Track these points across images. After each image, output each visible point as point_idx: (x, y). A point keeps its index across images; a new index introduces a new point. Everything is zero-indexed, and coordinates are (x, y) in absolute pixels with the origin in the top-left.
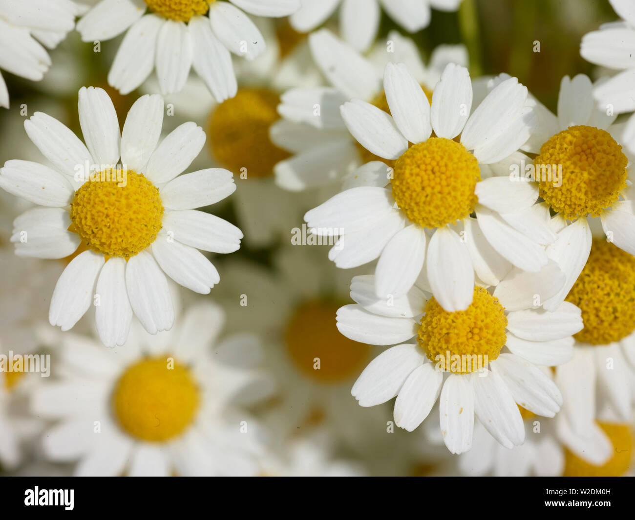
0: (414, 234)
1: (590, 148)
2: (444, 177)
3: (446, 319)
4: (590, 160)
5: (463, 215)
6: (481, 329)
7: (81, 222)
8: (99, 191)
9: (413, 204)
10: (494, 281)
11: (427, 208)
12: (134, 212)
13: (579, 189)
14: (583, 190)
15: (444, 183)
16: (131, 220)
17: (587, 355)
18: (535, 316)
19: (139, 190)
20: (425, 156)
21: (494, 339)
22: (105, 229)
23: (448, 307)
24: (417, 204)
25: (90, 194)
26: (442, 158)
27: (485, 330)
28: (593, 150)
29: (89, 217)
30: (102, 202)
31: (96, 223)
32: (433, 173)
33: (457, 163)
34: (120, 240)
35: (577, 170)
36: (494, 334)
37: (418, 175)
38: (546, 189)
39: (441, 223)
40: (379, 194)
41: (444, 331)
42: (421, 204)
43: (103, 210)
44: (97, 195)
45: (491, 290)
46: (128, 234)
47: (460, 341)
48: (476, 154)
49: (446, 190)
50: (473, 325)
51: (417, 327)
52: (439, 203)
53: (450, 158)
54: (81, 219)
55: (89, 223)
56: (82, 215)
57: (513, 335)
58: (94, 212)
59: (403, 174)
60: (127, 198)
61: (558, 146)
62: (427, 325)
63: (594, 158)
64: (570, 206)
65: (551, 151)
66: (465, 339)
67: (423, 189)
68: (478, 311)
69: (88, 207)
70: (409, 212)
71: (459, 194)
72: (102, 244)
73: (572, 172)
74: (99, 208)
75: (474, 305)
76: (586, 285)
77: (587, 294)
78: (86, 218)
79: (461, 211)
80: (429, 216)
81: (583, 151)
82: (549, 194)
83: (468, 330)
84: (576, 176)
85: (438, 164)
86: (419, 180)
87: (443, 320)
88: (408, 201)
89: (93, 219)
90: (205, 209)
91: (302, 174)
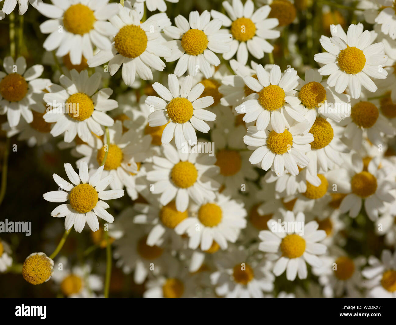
0: (267, 112)
1: (316, 87)
2: (275, 95)
3: (276, 137)
4: (316, 90)
5: (281, 106)
6: (286, 140)
7: (171, 113)
8: (176, 103)
9: (266, 103)
10: (289, 127)
11: (271, 104)
12: (187, 109)
13: (313, 99)
14: (314, 99)
15: (275, 97)
16: (186, 111)
17: (314, 153)
18: (300, 137)
19: (187, 103)
20: (270, 89)
21: (290, 143)
22: (178, 114)
23: (278, 132)
24: (268, 103)
25: (173, 104)
26: (275, 90)
27: (287, 140)
28: (317, 88)
29: (173, 111)
30: (177, 106)
31: (176, 112)
32: (272, 94)
33: (279, 91)
34: (182, 117)
35: (312, 93)
36: (290, 141)
37: (268, 95)
38: (303, 100)
39: (274, 108)
40: (256, 101)
41: (276, 141)
42: (269, 103)
43: (178, 108)
44: (176, 104)
45: (288, 129)
46: (185, 115)
47: (280, 143)
48: (283, 89)
49: (276, 99)
50: (284, 139)
51: (267, 141)
52: (274, 102)
53: (277, 89)
54: (171, 112)
55: (173, 112)
56: (171, 110)
57: (294, 143)
58: (175, 109)
59: (263, 95)
60: (184, 105)
61: (307, 87)
62: (270, 140)
63: (317, 90)
64: (310, 104)
65: (305, 89)
66: (281, 143)
67: (269, 99)
68: (285, 134)
69: (173, 108)
70: (265, 106)
71: (280, 100)
72: (177, 119)
73: (311, 94)
74: (177, 108)
75: (284, 133)
76: (315, 130)
77: (315, 132)
78: (172, 111)
79: (280, 105)
80: (271, 107)
81: (314, 88)
82: (304, 101)
83: (282, 140)
84: (312, 95)
85: (273, 92)
86: (268, 96)
87: (275, 137)
88: (265, 102)
89: (174, 111)
90: (205, 109)
91: (228, 101)
